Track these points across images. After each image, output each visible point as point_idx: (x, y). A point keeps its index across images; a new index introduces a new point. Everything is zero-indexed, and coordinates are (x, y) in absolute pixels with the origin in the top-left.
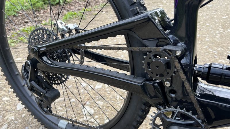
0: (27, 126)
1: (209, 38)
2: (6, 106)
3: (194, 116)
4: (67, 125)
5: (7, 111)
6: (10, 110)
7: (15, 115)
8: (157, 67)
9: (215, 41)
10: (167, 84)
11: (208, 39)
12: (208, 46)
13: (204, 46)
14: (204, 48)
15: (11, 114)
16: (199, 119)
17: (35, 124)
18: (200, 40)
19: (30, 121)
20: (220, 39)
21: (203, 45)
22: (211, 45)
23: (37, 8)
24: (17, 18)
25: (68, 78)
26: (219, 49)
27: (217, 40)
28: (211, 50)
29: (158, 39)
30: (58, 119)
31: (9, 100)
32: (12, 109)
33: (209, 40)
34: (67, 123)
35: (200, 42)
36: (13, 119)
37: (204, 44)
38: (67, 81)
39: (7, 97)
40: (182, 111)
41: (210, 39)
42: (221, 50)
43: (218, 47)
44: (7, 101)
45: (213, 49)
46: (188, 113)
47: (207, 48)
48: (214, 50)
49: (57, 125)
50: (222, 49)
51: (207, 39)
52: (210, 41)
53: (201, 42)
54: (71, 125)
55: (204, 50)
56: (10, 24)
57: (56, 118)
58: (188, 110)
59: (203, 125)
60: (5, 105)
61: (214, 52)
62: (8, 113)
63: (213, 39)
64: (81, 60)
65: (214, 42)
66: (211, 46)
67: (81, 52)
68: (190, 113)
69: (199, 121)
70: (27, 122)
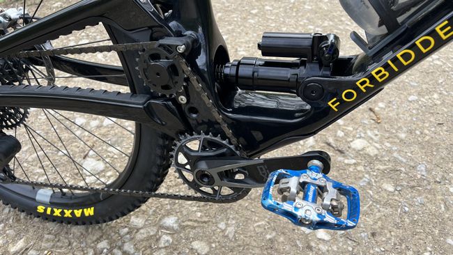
1: (312, 4)
3: (224, 142)
4: (51, 197)
8: (158, 74)
9: (320, 8)
10: (182, 100)
11: (308, 5)
12: (308, 19)
13: (301, 21)
14: (301, 25)
16: (231, 144)
18: (294, 10)
20: (329, 4)
21: (300, 19)
22: (313, 16)
25: (26, 112)
26: (326, 24)
27: (324, 6)
28: (312, 27)
29: (150, 28)
30: (34, 188)
33: (310, 8)
34: (52, 192)
35: (294, 14)
37: (302, 16)
38: (27, 118)
40: (208, 136)
41: (312, 6)
42: (329, 24)
43: (323, 20)
45: (316, 24)
46: (216, 139)
47: (305, 23)
48: (318, 27)
49: (34, 200)
50: (331, 23)
51: (306, 7)
52: (312, 9)
53: (297, 14)
54: (60, 195)
55: (300, 28)
57: (30, 187)
58: (215, 135)
59: (238, 152)
61: (317, 29)
63: (317, 5)
64: (49, 75)
65: (318, 10)
66: (313, 18)
67: (44, 61)
68: (218, 139)
69: (231, 146)
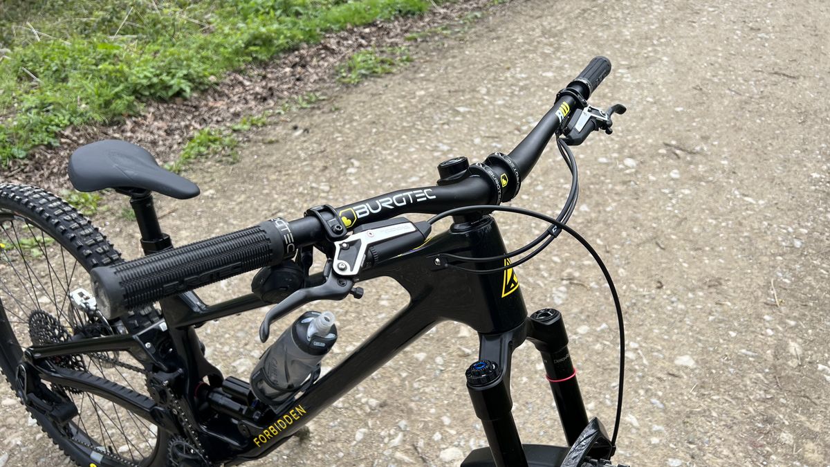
0: (44, 457)
2: (7, 417)
5: (9, 427)
6: (14, 425)
7: (23, 435)
15: (17, 434)
17: (57, 454)
19: (50, 448)
23: (114, 115)
24: (56, 153)
31: (14, 405)
32: (18, 422)
36: (19, 443)
39: (11, 398)
44: (10, 406)
56: (36, 171)
60: (6, 415)
62: (11, 431)
70: (43, 450)
